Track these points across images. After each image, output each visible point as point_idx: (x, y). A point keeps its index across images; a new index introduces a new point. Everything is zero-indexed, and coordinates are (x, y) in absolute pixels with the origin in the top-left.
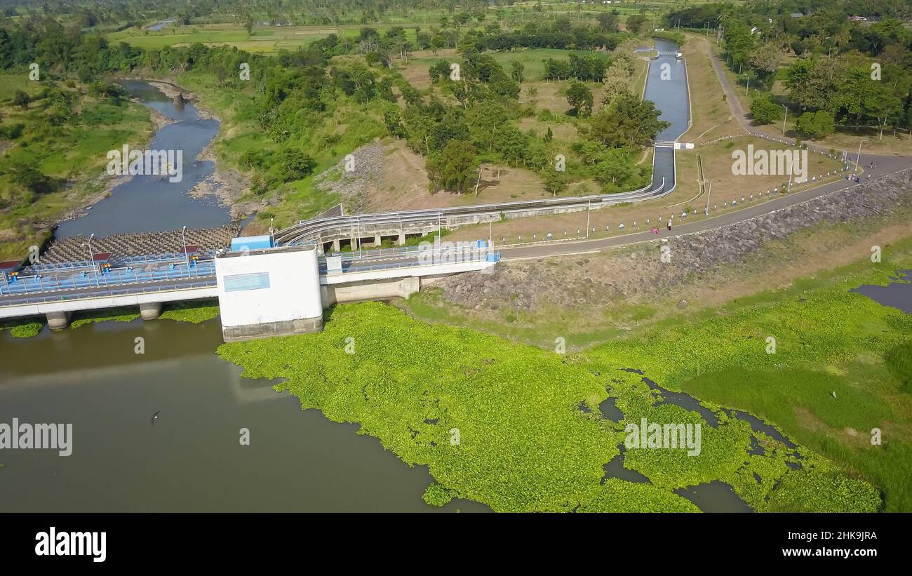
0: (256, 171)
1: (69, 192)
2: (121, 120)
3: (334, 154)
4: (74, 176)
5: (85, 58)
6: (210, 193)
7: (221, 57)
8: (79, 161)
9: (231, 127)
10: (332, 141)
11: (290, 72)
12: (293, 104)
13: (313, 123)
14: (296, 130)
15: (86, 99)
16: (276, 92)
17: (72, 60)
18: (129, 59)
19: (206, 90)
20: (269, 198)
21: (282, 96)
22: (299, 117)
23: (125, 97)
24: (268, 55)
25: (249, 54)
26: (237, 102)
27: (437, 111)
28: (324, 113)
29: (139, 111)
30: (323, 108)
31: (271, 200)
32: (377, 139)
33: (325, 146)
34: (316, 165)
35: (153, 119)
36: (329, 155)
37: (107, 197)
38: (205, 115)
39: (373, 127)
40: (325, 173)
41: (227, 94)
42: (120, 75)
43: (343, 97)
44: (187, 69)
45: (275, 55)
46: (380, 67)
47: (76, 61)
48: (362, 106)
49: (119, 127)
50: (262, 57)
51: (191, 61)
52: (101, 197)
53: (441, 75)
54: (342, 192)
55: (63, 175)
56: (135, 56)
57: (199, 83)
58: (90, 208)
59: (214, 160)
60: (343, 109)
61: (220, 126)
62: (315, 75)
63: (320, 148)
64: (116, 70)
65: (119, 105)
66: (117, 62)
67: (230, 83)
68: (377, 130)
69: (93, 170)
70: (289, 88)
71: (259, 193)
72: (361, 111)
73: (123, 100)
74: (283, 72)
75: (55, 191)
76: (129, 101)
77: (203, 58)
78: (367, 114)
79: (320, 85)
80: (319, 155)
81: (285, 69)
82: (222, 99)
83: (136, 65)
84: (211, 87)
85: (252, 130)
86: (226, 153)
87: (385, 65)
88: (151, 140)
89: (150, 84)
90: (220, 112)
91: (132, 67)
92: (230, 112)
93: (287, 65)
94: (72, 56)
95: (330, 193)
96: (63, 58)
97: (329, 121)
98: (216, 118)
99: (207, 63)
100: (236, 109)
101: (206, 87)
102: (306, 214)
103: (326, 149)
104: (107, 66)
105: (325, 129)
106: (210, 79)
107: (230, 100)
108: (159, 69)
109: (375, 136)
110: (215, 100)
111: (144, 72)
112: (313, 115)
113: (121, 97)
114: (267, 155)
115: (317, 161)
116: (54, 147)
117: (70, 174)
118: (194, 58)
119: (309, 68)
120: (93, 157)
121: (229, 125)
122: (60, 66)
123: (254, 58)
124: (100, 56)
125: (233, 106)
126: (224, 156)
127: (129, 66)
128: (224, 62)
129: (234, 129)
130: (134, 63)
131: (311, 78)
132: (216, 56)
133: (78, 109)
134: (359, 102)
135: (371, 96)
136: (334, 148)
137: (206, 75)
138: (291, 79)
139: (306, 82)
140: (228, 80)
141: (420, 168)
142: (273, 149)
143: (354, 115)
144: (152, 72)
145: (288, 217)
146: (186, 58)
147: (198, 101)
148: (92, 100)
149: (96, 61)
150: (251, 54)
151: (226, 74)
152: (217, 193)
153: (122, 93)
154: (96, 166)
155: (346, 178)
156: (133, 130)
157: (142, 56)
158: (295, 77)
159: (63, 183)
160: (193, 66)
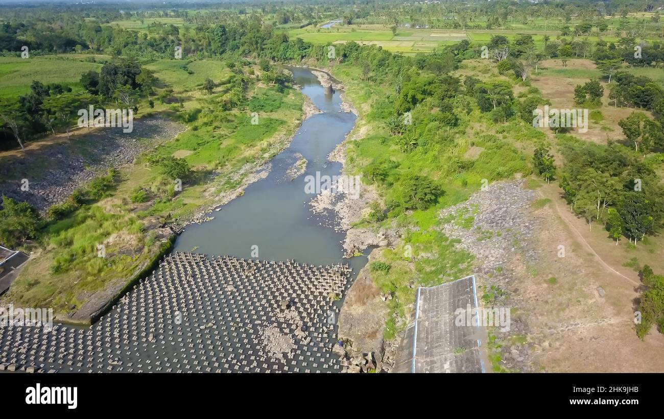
0: (379, 186)
1: (209, 185)
2: (279, 107)
3: (465, 184)
4: (220, 168)
5: (271, 49)
6: (330, 207)
7: (368, 54)
8: (230, 150)
9: (365, 125)
10: (465, 167)
11: (425, 76)
12: (424, 115)
13: (444, 140)
14: (425, 144)
15: (260, 85)
16: (409, 96)
17: (263, 49)
18: (301, 51)
19: (352, 82)
20: (387, 229)
21: (414, 101)
22: (430, 131)
23: (290, 84)
24: (406, 55)
25: (390, 54)
26: (375, 97)
27: (615, 164)
28: (456, 129)
29: (296, 99)
30: (455, 123)
31: (389, 232)
32: (518, 176)
33: (455, 171)
34: (443, 193)
35: (304, 107)
36: (458, 183)
37: (238, 197)
38: (346, 108)
39: (513, 159)
40: (453, 210)
41: (368, 88)
42: (292, 64)
43: (477, 112)
44: (341, 62)
45: (413, 55)
46: (513, 77)
47: (265, 51)
48: (498, 127)
49: (275, 116)
50: (401, 57)
51: (345, 56)
52: (233, 197)
53: (588, 96)
54: (473, 251)
55: (210, 167)
56: (306, 49)
57: (348, 75)
58: (219, 210)
59: (343, 161)
60: (477, 126)
61: (356, 120)
62: (449, 84)
63: (449, 173)
64: (291, 59)
65: (282, 91)
66: (292, 53)
67: (372, 77)
68: (518, 163)
69: (239, 161)
70: (422, 94)
71: (378, 220)
72: (497, 132)
73: (287, 87)
74: (419, 74)
75: (198, 184)
76: (291, 88)
77: (354, 54)
78: (505, 137)
79: (454, 94)
80: (447, 181)
81: (420, 71)
82: (362, 93)
83: (305, 56)
84: (356, 80)
85: (382, 132)
86: (355, 157)
87: (518, 75)
88: (297, 129)
89: (312, 72)
90: (358, 106)
91: (302, 57)
92: (366, 108)
93: (422, 68)
94: (263, 47)
95: (458, 246)
96: (257, 48)
97: (461, 141)
98: (355, 112)
99: (357, 58)
100: (372, 106)
101: (353, 79)
102: (427, 273)
103: (456, 175)
104: (285, 55)
105: (457, 149)
106: (357, 71)
107: (368, 95)
108: (321, 60)
109: (516, 171)
110: (357, 93)
111: (310, 62)
112: (445, 131)
113: (286, 84)
114: (393, 168)
115: (443, 188)
116: (218, 132)
117: (217, 165)
118: (348, 53)
119: (444, 76)
120: (243, 147)
121: (364, 122)
122: (255, 54)
123: (394, 58)
124: (282, 48)
125: (370, 101)
126: (352, 160)
127: (300, 56)
128: (370, 59)
129: (367, 127)
130: (304, 55)
131: (445, 87)
132: (365, 53)
133: (250, 95)
134: (496, 121)
135: (509, 115)
136: (464, 175)
137: (354, 68)
138: (425, 86)
139: (439, 91)
140: (371, 74)
141: (594, 253)
142: (400, 160)
143: (490, 138)
144: (316, 62)
145: (406, 273)
146: (342, 53)
147: (344, 92)
148: (264, 86)
149: (278, 51)
150: (393, 54)
151: (369, 70)
152: (337, 209)
153: (288, 80)
154: (242, 156)
155: (479, 228)
156: (285, 119)
157: (311, 49)
158: (430, 84)
159: (208, 176)
160: (346, 59)
